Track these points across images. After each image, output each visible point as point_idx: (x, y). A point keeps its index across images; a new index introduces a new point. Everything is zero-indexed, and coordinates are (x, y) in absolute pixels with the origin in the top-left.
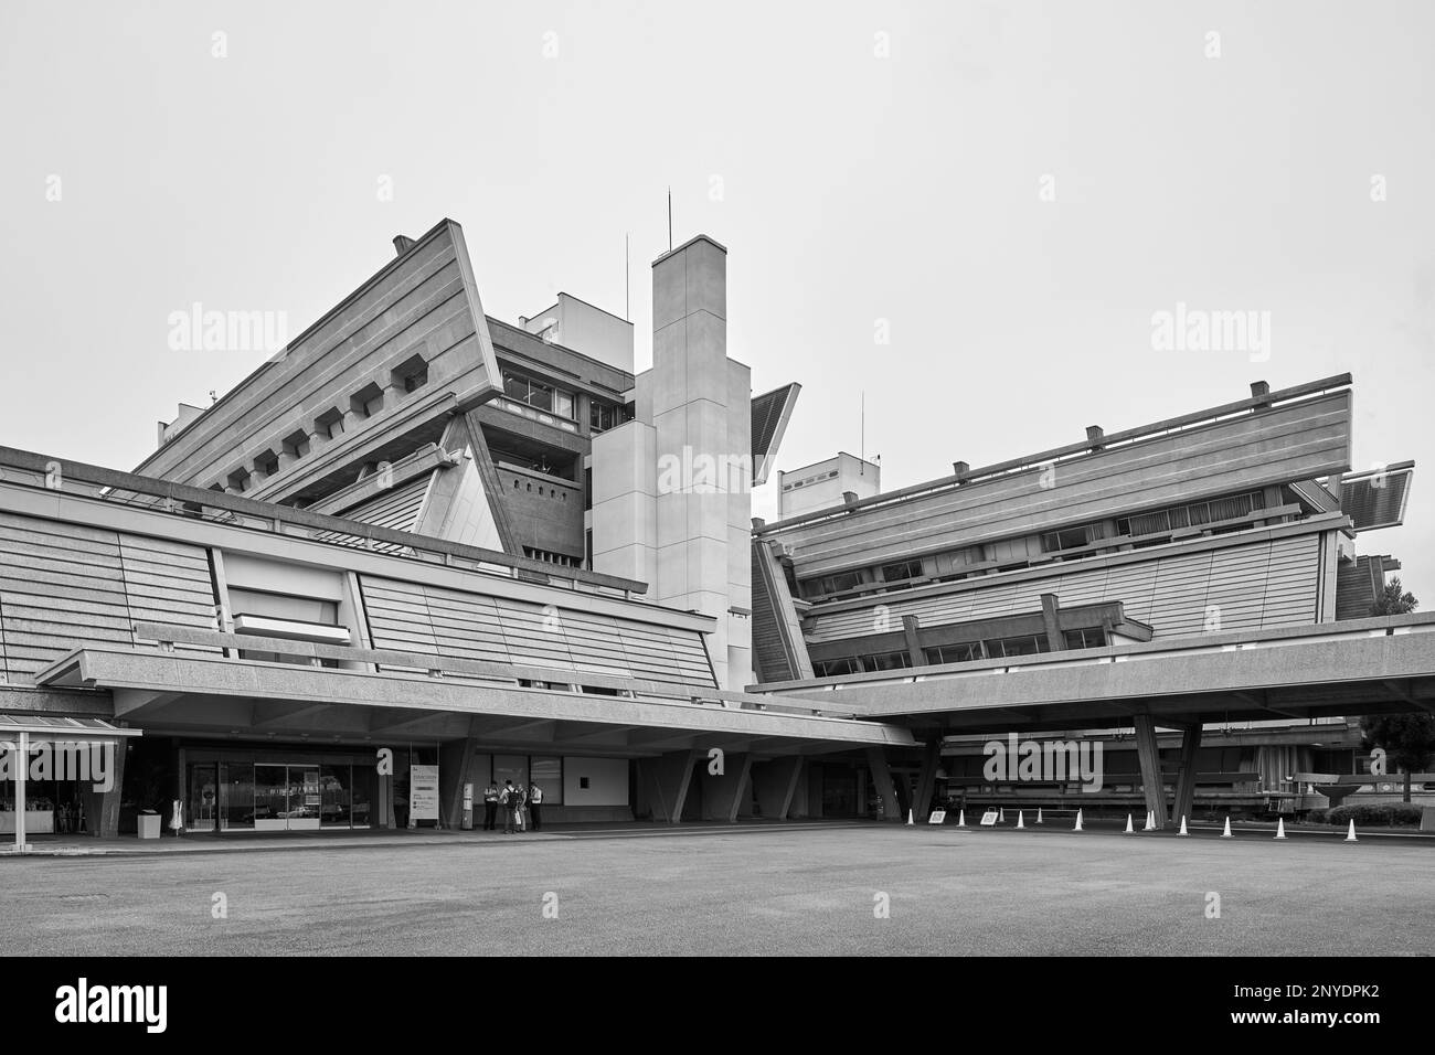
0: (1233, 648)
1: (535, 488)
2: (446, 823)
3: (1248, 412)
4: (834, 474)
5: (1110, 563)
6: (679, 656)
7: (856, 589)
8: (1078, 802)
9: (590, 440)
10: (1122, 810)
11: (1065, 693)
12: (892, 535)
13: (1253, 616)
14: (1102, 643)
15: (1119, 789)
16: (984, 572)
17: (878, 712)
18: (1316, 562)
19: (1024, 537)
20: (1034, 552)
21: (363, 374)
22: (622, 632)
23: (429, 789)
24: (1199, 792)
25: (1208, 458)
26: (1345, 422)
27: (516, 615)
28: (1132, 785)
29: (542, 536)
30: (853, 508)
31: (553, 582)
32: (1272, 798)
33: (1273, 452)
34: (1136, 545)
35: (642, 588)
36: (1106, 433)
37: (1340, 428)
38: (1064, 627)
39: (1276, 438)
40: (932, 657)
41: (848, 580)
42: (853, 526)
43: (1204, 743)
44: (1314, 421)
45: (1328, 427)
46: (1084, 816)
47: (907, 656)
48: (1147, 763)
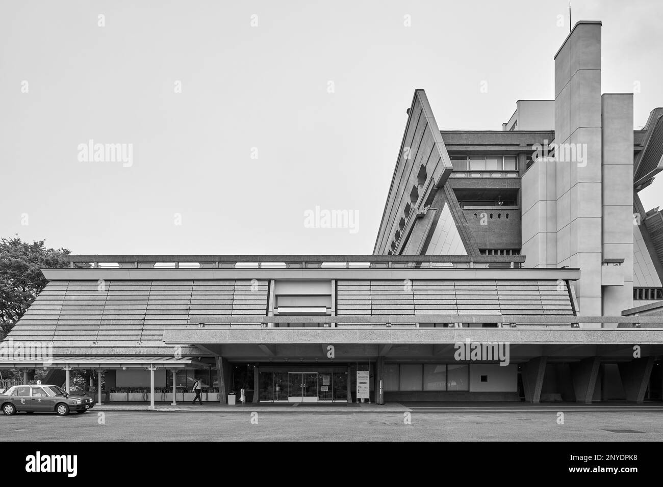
2: (373, 401)
22: (500, 288)
23: (365, 383)
27: (425, 288)
29: (492, 241)
35: (521, 259)
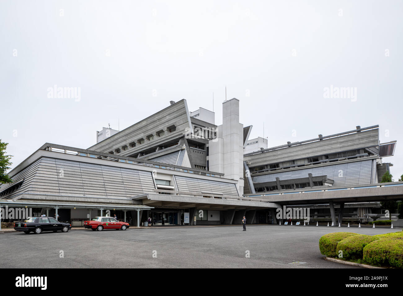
0: (349, 189)
1: (197, 152)
2: (191, 224)
3: (356, 132)
4: (257, 142)
5: (324, 165)
6: (231, 189)
7: (263, 170)
8: (317, 220)
9: (208, 141)
10: (326, 222)
11: (314, 197)
12: (272, 158)
13: (357, 178)
14: (322, 185)
15: (326, 217)
16: (294, 167)
17: (273, 201)
18: (371, 166)
19: (304, 159)
20: (306, 162)
21: (160, 128)
22: (220, 184)
23: (187, 217)
24: (343, 218)
25: (347, 142)
26: (377, 135)
27: (201, 182)
28: (329, 216)
29: (199, 162)
30: (263, 151)
31: (207, 175)
32: (361, 219)
33: (361, 142)
34: (330, 161)
35: (223, 175)
36: (323, 136)
37: (376, 137)
38: (314, 181)
39: (362, 138)
40: (283, 187)
41: (261, 168)
42: (263, 156)
43: (345, 207)
44: (370, 135)
45: (374, 136)
46: (318, 223)
47: (277, 187)
48: (332, 212)
